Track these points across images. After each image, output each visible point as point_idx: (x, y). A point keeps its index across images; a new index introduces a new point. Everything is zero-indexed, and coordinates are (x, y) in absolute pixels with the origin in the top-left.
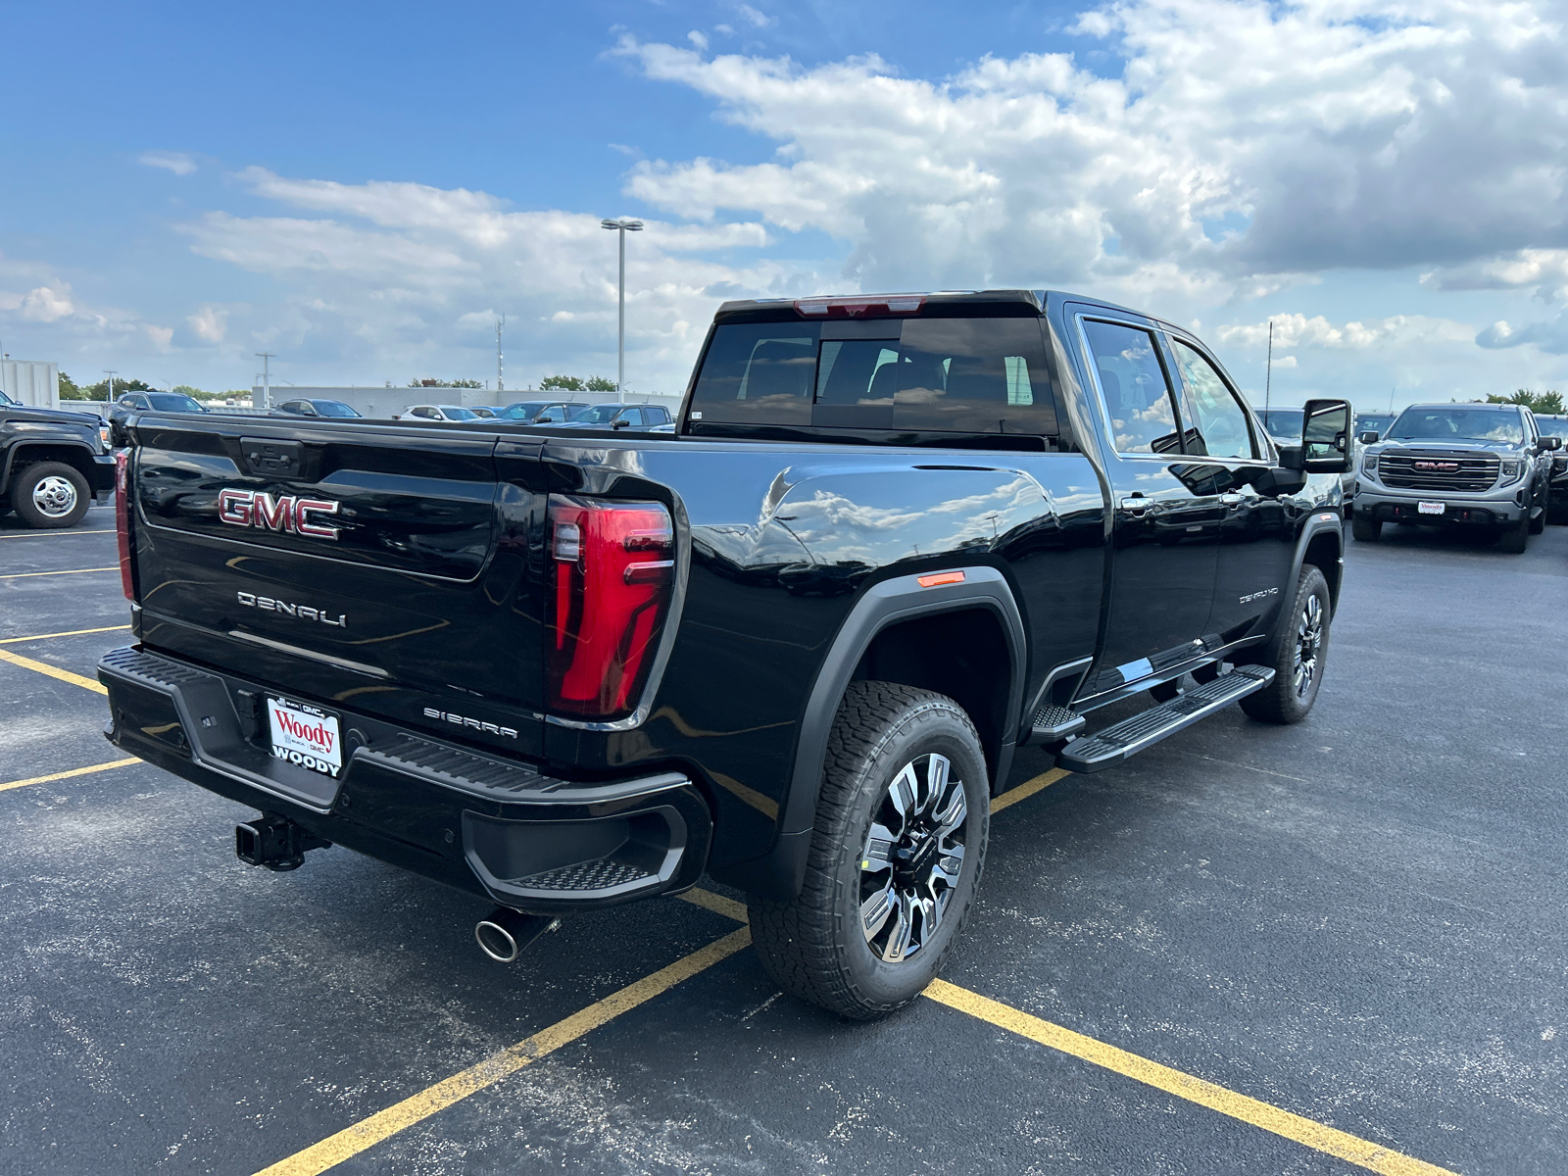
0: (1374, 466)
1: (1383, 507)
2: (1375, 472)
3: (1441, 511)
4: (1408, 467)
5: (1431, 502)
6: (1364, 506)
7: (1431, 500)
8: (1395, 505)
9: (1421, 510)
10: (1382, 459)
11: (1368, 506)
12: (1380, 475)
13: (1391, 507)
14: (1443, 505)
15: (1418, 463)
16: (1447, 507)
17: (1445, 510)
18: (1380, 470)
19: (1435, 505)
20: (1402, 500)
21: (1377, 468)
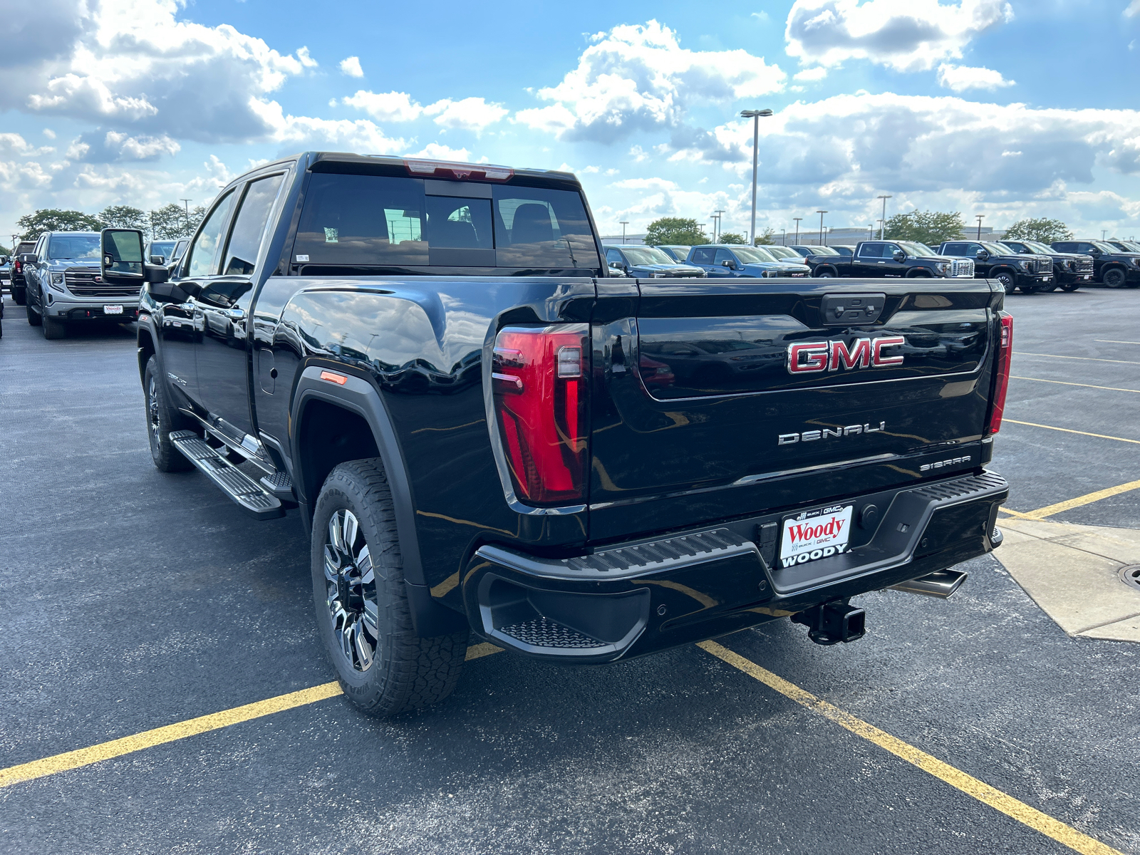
0: (61, 281)
1: (77, 312)
2: (63, 285)
3: (121, 311)
4: (90, 280)
5: (113, 305)
6: (60, 313)
7: (112, 304)
8: (86, 309)
9: (106, 312)
10: (67, 275)
11: (63, 312)
12: (68, 288)
13: (83, 312)
14: (121, 306)
15: (97, 277)
16: (124, 308)
17: (124, 310)
18: (67, 284)
19: (116, 307)
20: (91, 305)
21: (64, 282)
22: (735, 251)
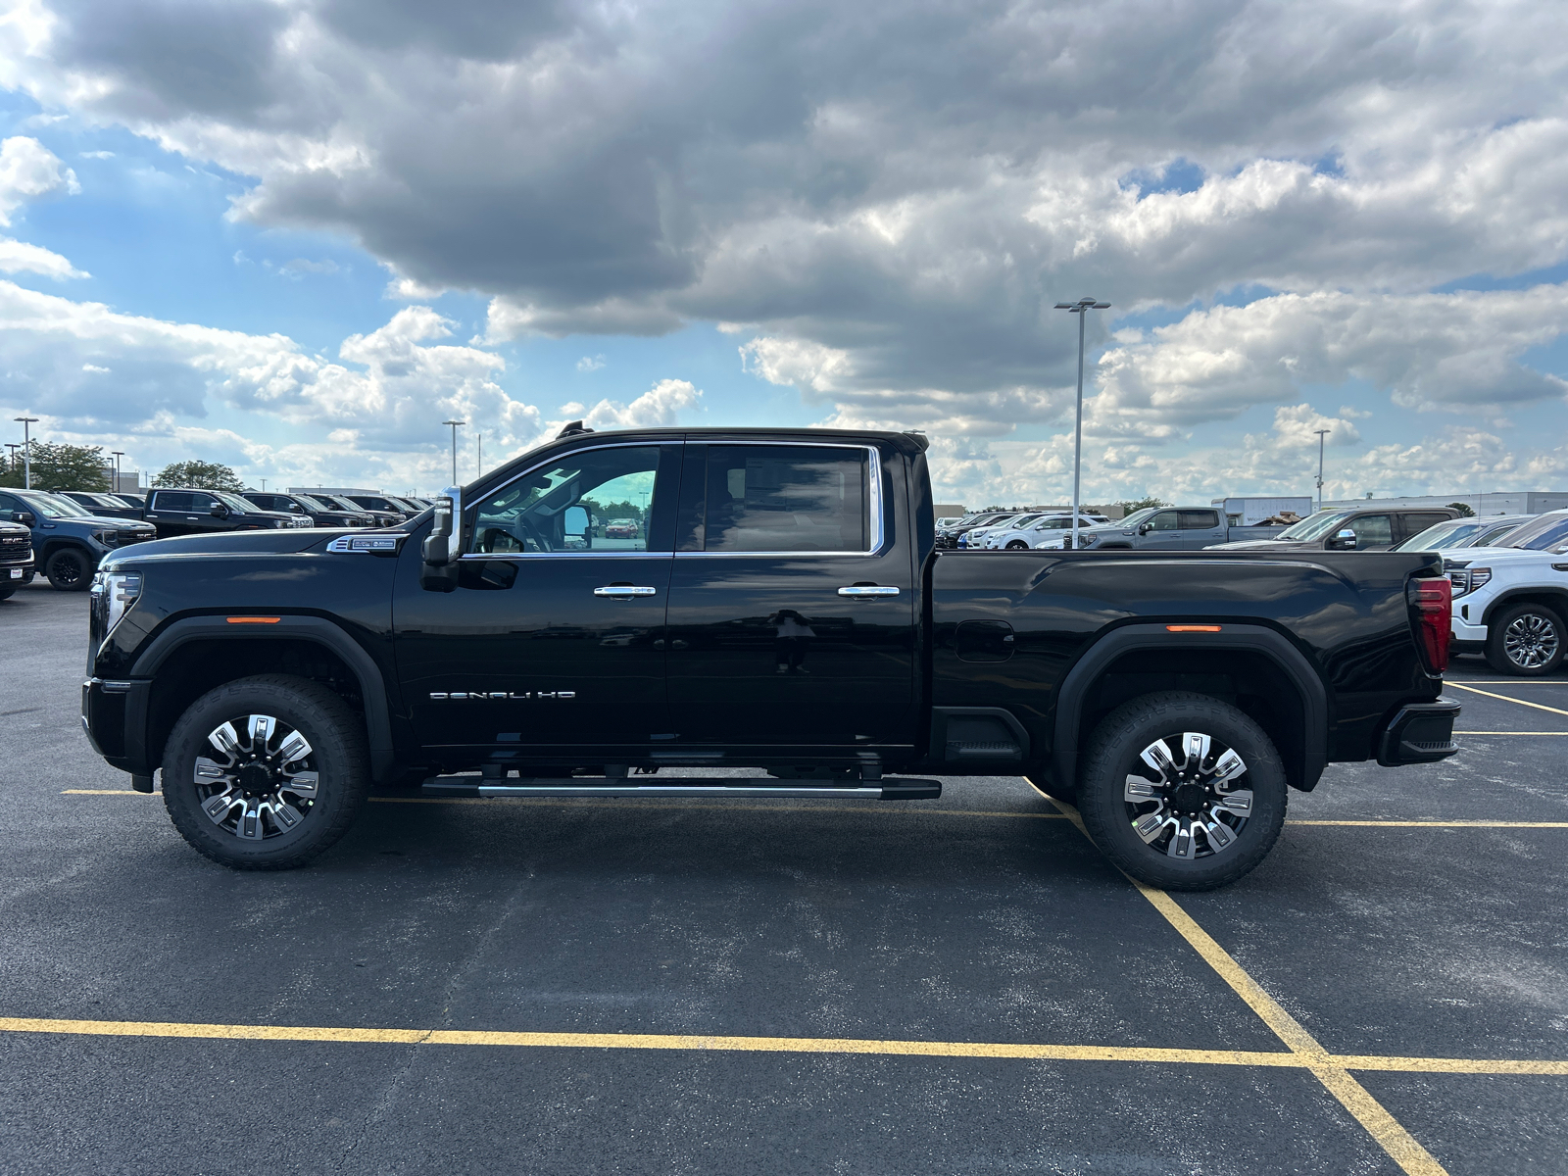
22: (25, 498)
